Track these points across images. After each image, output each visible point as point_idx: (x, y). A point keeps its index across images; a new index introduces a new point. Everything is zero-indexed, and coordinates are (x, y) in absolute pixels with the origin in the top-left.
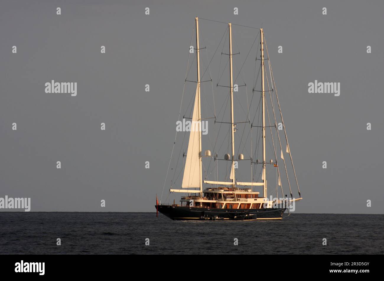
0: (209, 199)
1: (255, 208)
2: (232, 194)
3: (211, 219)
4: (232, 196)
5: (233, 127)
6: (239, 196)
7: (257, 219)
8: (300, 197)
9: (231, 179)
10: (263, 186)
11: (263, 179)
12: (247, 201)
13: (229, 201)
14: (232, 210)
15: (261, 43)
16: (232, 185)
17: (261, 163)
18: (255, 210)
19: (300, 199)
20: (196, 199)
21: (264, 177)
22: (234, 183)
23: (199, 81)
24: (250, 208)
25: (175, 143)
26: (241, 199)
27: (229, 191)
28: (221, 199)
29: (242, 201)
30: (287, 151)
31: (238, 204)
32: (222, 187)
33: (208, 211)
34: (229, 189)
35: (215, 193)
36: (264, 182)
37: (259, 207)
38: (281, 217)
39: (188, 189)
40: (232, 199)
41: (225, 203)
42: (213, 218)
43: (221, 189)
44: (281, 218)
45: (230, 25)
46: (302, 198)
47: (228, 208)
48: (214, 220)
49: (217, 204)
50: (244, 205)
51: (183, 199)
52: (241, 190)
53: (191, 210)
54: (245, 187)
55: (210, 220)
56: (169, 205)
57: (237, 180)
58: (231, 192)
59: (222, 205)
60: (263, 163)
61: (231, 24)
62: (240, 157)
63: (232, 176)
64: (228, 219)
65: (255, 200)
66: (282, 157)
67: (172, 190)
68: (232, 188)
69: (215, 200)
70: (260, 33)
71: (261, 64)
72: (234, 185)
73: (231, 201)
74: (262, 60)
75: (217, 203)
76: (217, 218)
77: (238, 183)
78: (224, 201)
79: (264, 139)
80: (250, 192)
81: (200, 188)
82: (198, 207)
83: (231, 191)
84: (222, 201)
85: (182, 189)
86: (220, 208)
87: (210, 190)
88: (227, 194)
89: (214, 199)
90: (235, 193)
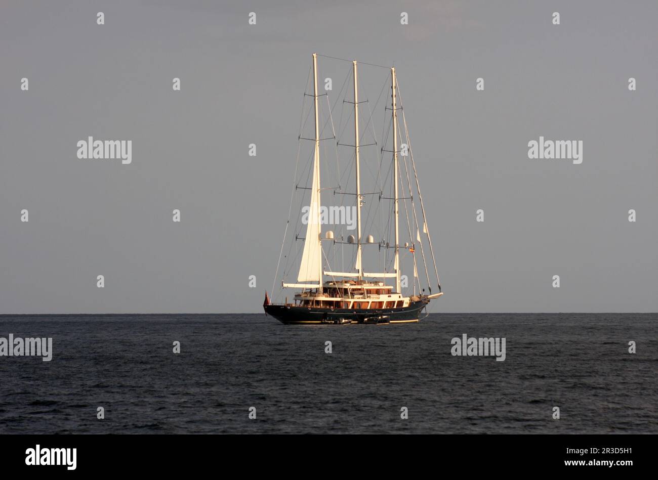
0: (333, 297)
1: (388, 308)
2: (360, 289)
3: (336, 323)
4: (360, 292)
5: (359, 200)
6: (369, 292)
7: (391, 322)
8: (440, 292)
9: (356, 268)
10: (396, 278)
11: (395, 269)
12: (379, 298)
13: (358, 298)
14: (360, 310)
15: (392, 87)
16: (358, 277)
17: (393, 247)
18: (389, 310)
19: (440, 294)
20: (316, 296)
21: (396, 266)
22: (360, 274)
23: (318, 139)
24: (383, 308)
25: (288, 222)
26: (372, 296)
27: (355, 285)
28: (347, 297)
29: (374, 298)
30: (425, 231)
31: (368, 302)
32: (346, 280)
33: (332, 312)
34: (355, 282)
35: (339, 288)
36: (396, 272)
37: (394, 306)
38: (417, 318)
39: (305, 283)
40: (361, 296)
41: (352, 301)
42: (338, 322)
43: (346, 282)
44: (417, 320)
45: (355, 64)
46: (442, 293)
47: (356, 307)
48: (340, 324)
49: (341, 303)
50: (375, 303)
51: (298, 296)
52: (371, 283)
53: (311, 311)
54: (375, 280)
55: (334, 324)
56: (283, 305)
57: (364, 270)
58: (359, 287)
59: (349, 304)
60: (395, 247)
61: (358, 62)
62: (368, 240)
63: (358, 266)
64: (356, 322)
65: (389, 296)
66: (419, 239)
67: (285, 285)
68: (359, 282)
69: (340, 297)
70: (391, 74)
71: (393, 115)
72: (361, 277)
73: (359, 298)
74: (393, 110)
75: (342, 301)
76: (344, 321)
77: (366, 275)
78: (352, 298)
79: (397, 215)
80: (381, 286)
81: (319, 281)
82: (319, 307)
83: (358, 284)
84: (349, 298)
85: (297, 282)
86: (346, 308)
87: (330, 284)
88: (353, 290)
89: (338, 296)
90: (365, 288)
